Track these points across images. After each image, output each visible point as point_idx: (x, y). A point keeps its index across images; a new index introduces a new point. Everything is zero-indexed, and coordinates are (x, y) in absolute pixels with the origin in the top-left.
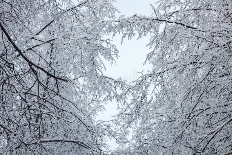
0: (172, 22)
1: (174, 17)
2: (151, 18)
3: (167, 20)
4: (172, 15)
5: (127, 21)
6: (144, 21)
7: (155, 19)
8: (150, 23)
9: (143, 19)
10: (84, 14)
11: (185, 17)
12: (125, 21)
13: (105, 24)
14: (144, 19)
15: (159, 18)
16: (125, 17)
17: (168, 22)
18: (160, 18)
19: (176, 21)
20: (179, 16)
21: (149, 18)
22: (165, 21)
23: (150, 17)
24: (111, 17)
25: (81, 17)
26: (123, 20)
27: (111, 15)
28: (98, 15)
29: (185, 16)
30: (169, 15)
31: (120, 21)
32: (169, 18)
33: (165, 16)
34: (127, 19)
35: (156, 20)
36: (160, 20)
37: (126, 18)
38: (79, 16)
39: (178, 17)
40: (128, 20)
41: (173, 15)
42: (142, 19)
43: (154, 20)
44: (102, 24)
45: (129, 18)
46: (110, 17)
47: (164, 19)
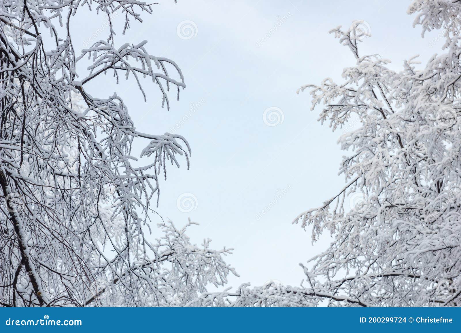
0: (342, 300)
1: (345, 289)
2: (301, 291)
3: (332, 295)
4: (340, 285)
5: (255, 296)
6: (289, 297)
7: (308, 293)
8: (299, 300)
9: (286, 293)
10: (166, 277)
11: (366, 290)
12: (250, 295)
13: (212, 300)
14: (288, 292)
15: (316, 291)
16: (251, 288)
17: (333, 298)
18: (319, 290)
19: (350, 298)
20: (354, 287)
21: (298, 291)
22: (329, 297)
23: (298, 289)
24: (219, 284)
25: (159, 282)
26: (246, 293)
27: (219, 280)
28: (194, 279)
29: (366, 288)
30: (336, 285)
31: (240, 296)
32: (335, 291)
33: (328, 287)
34: (255, 293)
35: (310, 294)
36: (318, 295)
37: (253, 290)
38: (156, 281)
39: (352, 289)
40: (258, 294)
41: (343, 285)
42: (284, 291)
43: (306, 294)
44: (206, 300)
45: (259, 289)
46: (217, 284)
47: (326, 293)
